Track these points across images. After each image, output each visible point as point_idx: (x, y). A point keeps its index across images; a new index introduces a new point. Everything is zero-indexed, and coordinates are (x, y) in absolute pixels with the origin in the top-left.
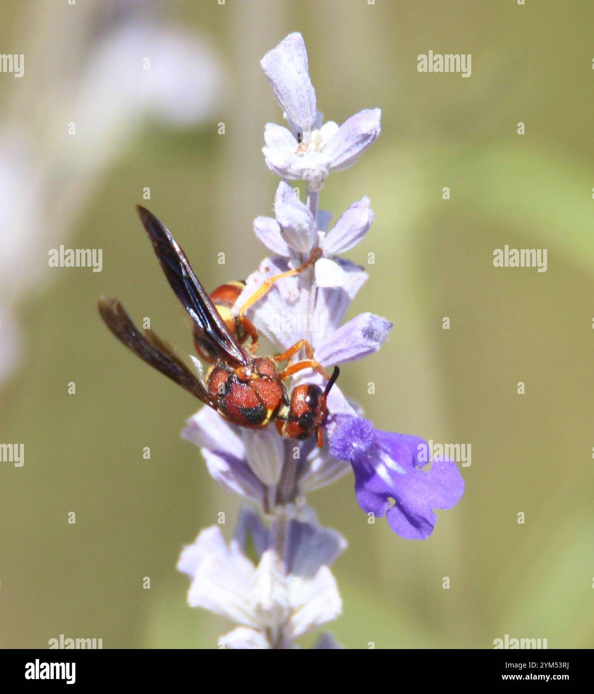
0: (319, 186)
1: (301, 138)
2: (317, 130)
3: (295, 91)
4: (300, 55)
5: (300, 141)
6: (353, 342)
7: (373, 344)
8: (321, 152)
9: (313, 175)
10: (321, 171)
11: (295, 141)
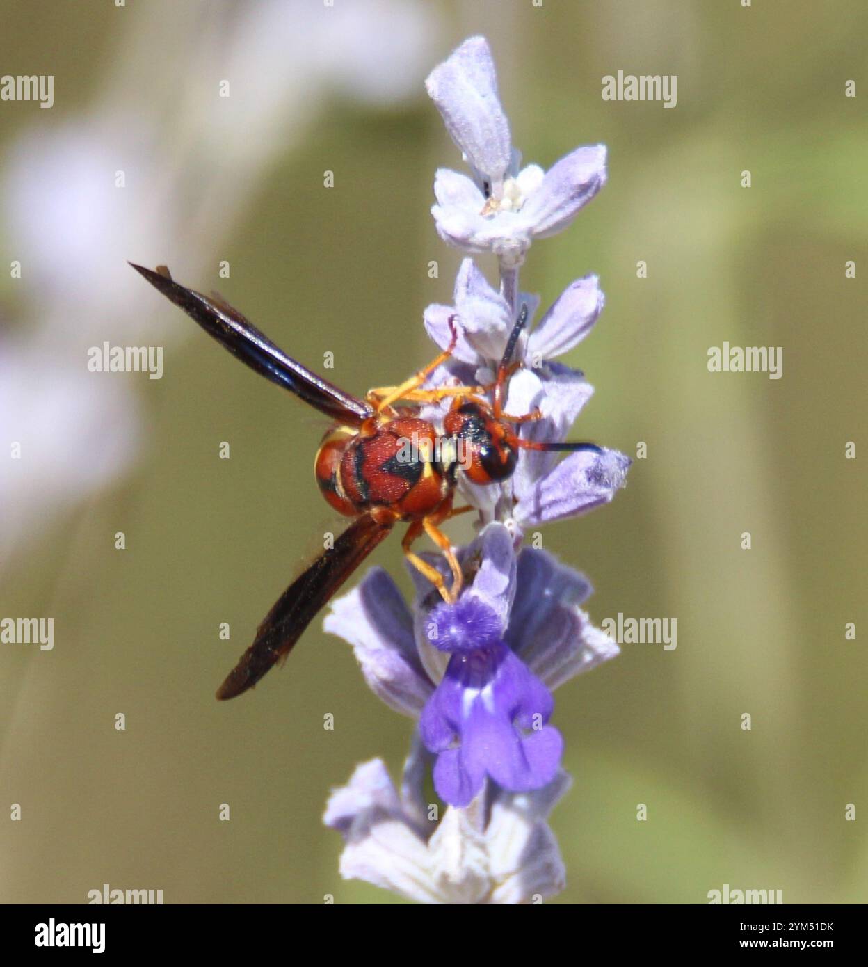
0: (517, 261)
1: (489, 190)
2: (511, 177)
3: (477, 124)
4: (484, 70)
5: (487, 194)
6: (574, 489)
7: (602, 491)
8: (519, 210)
9: (507, 246)
10: (519, 240)
11: (479, 194)
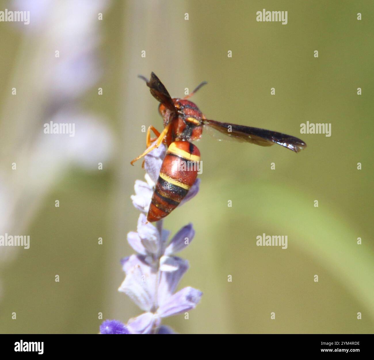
6: (181, 303)
7: (192, 304)
